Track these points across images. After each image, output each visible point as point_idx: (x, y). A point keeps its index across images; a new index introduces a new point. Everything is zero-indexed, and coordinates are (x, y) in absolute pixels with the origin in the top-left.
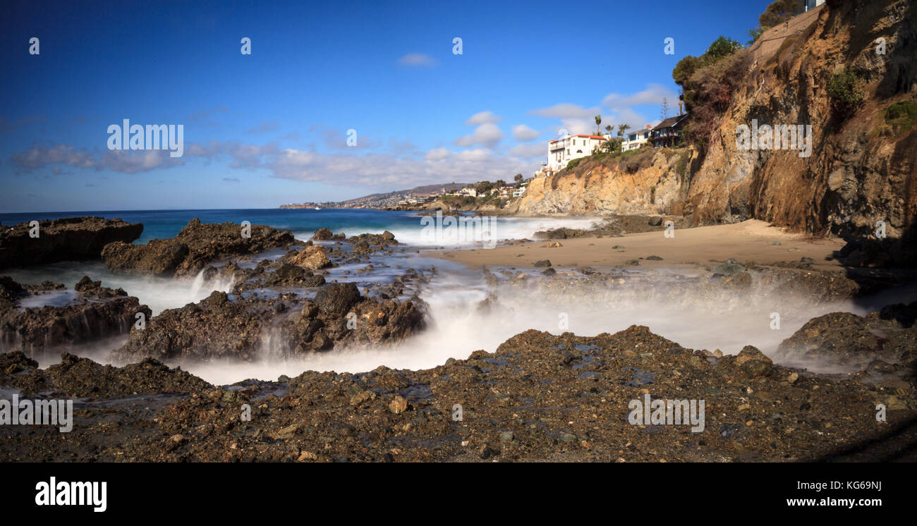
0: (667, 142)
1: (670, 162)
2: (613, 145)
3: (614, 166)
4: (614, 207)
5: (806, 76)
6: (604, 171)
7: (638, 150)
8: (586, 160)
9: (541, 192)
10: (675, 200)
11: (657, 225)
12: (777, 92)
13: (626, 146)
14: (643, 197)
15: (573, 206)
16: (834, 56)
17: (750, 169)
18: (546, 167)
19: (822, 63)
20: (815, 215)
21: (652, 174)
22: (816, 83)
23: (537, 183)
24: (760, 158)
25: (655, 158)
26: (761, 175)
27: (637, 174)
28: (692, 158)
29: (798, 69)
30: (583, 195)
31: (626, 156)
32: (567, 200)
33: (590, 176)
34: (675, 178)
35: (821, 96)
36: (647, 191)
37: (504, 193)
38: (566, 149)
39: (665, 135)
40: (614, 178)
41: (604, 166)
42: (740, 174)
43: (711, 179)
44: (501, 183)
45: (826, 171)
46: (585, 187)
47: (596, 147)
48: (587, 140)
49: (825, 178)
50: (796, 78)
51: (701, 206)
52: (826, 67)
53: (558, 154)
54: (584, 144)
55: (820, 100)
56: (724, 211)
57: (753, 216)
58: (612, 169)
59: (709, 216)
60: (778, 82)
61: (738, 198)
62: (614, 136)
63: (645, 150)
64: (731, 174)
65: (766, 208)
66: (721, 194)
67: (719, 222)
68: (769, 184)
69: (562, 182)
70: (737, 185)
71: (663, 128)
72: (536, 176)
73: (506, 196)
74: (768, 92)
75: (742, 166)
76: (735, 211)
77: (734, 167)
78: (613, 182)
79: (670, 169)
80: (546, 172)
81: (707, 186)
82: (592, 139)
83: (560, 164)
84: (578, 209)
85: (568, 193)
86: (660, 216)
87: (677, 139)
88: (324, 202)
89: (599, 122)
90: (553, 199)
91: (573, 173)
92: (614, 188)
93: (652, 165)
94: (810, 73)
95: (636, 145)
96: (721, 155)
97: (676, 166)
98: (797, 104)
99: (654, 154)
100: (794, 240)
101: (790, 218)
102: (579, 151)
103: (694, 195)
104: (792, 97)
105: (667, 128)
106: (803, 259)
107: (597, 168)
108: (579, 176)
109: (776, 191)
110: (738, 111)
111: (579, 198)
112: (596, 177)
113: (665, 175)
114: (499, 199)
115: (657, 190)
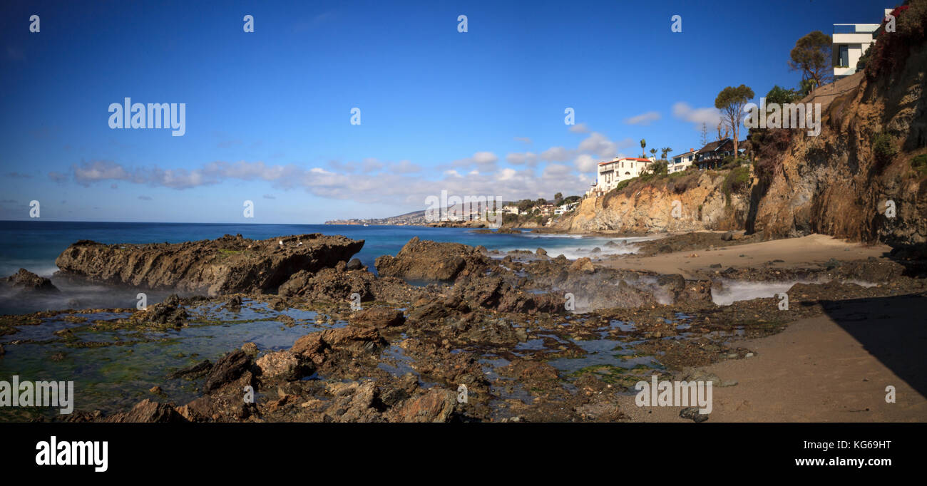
0: (710, 164)
1: (715, 183)
2: (659, 167)
3: (662, 186)
4: (664, 224)
5: (854, 132)
6: (653, 191)
7: (684, 172)
8: (635, 181)
9: (593, 211)
10: (721, 217)
11: (729, 240)
12: (831, 140)
13: (672, 168)
14: (691, 214)
15: (624, 224)
16: (875, 119)
17: (810, 196)
18: (596, 188)
19: (866, 123)
20: (868, 230)
21: (699, 194)
22: (861, 137)
23: (588, 203)
24: (818, 188)
25: (700, 179)
26: (820, 201)
27: (685, 194)
28: (752, 185)
29: (847, 124)
30: (633, 214)
31: (674, 177)
32: (618, 218)
33: (640, 196)
34: (720, 197)
35: (866, 146)
36: (695, 209)
37: (546, 212)
38: (615, 170)
39: (709, 158)
40: (662, 198)
41: (653, 187)
42: (802, 200)
43: (776, 203)
44: (542, 202)
45: (874, 201)
46: (635, 206)
47: (642, 168)
48: (634, 162)
49: (874, 205)
50: (846, 131)
51: (770, 225)
52: (868, 126)
53: (607, 175)
54: (632, 167)
55: (865, 149)
56: (790, 227)
57: (816, 231)
58: (660, 190)
59: (778, 232)
60: (831, 132)
61: (802, 218)
62: (658, 159)
63: (692, 173)
64: (795, 200)
65: (828, 226)
66: (787, 215)
67: (787, 236)
68: (829, 208)
69: (612, 201)
70: (799, 208)
71: (706, 152)
72: (586, 195)
73: (547, 214)
74: (824, 139)
75: (803, 193)
76: (799, 228)
77: (796, 195)
78: (662, 201)
79: (715, 189)
80: (597, 192)
81: (774, 209)
82: (639, 161)
83: (609, 185)
84: (628, 227)
85: (619, 211)
86: (707, 231)
87: (719, 162)
88: (368, 219)
89: (643, 145)
90: (604, 217)
91: (623, 192)
92: (663, 207)
93: (699, 186)
94: (857, 129)
95: (681, 167)
96: (784, 184)
97: (721, 186)
98: (847, 150)
99: (700, 176)
100: (855, 247)
101: (849, 233)
102: (628, 173)
103: (763, 215)
104: (843, 145)
105: (710, 152)
106: (869, 258)
107: (646, 189)
108: (629, 196)
109: (835, 213)
110: (797, 150)
111: (630, 216)
112: (645, 197)
113: (711, 195)
114: (540, 217)
115: (704, 208)
